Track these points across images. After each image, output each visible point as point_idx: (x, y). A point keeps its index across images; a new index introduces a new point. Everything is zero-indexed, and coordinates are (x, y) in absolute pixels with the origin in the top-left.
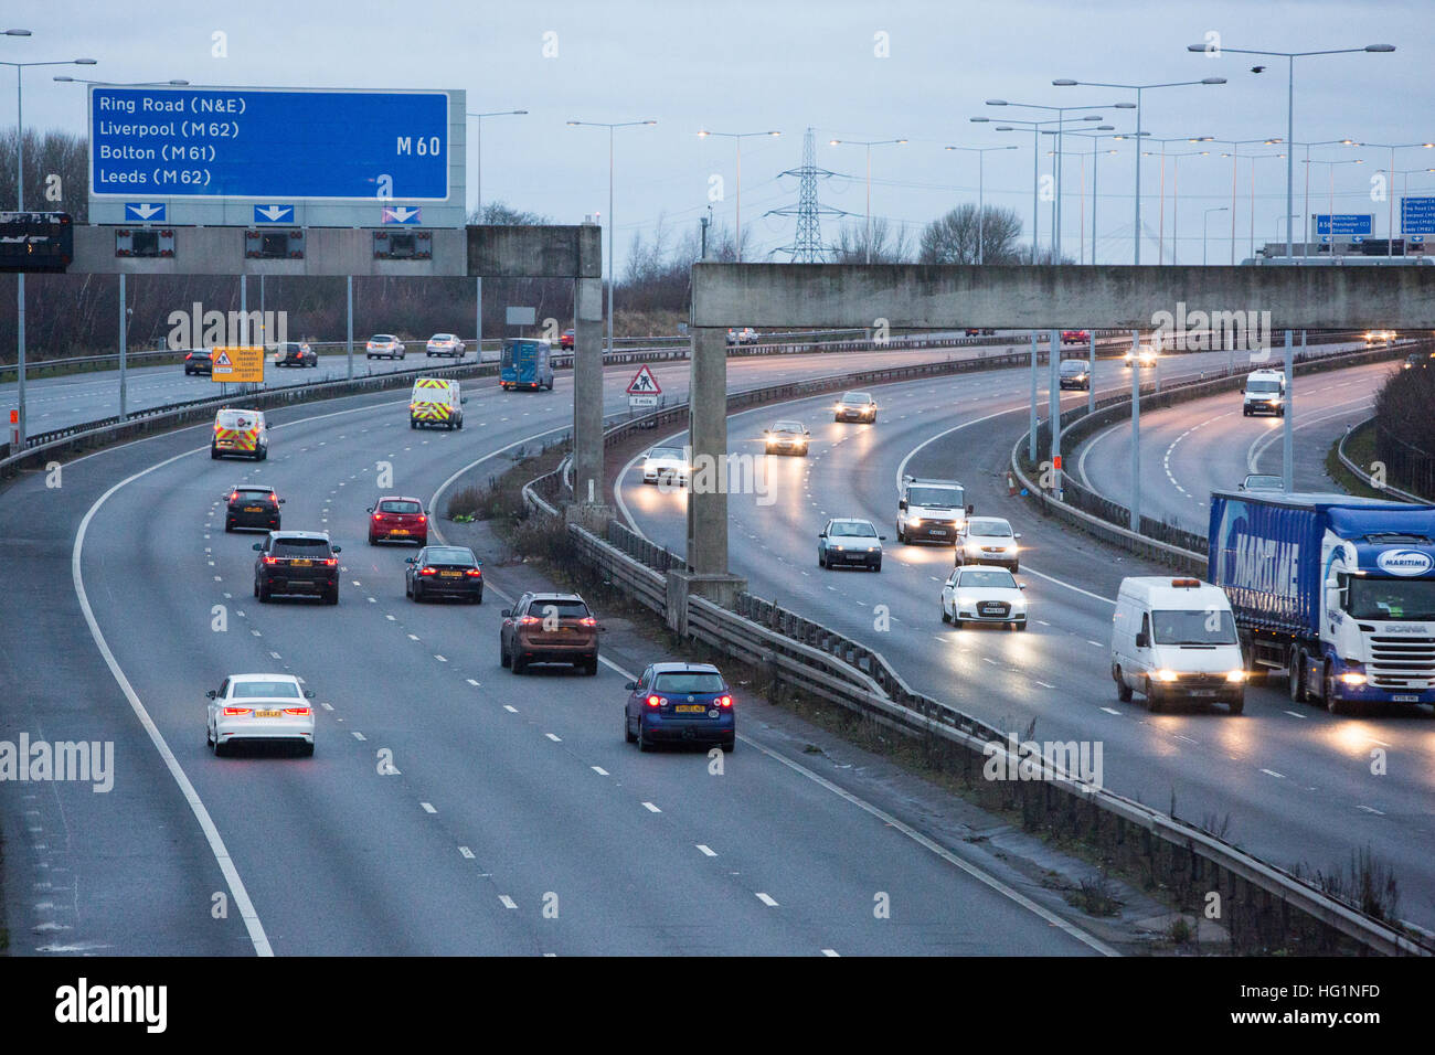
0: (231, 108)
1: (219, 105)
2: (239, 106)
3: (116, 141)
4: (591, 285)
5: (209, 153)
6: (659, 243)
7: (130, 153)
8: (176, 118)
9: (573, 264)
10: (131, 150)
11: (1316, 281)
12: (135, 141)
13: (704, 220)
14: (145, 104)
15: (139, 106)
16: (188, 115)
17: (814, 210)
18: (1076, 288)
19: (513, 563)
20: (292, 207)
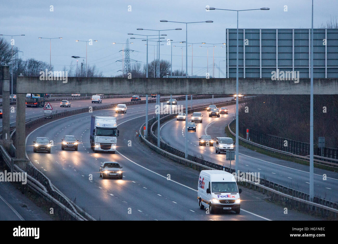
6: (71, 69)
11: (181, 82)
13: (82, 63)
17: (129, 60)
18: (119, 83)
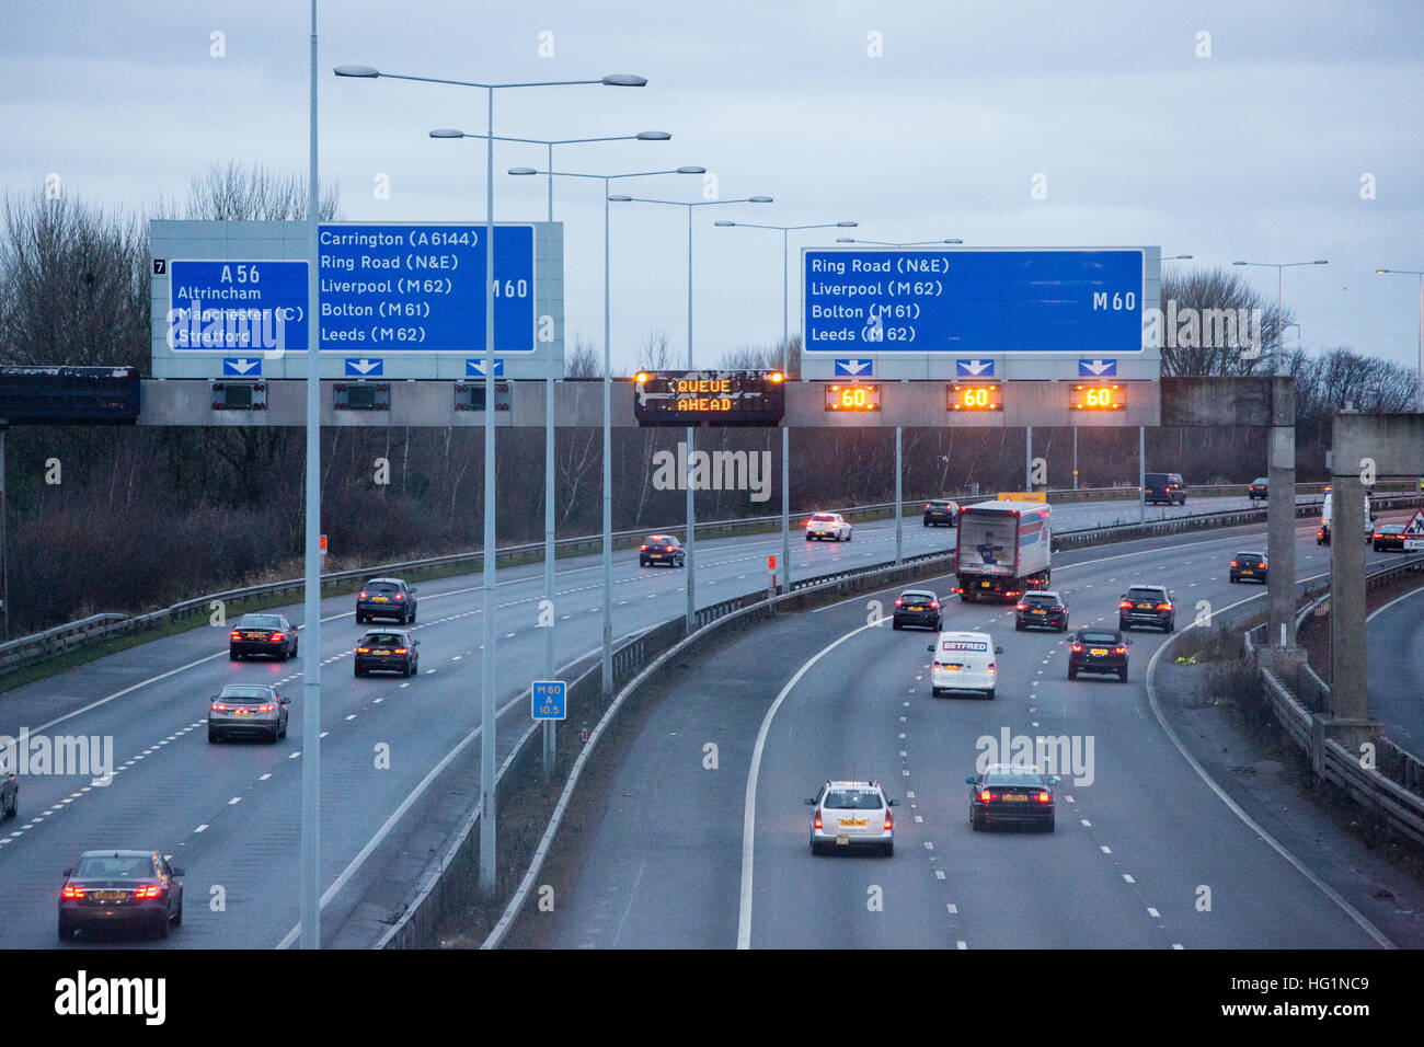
0: (935, 268)
1: (923, 265)
2: (942, 266)
3: (826, 301)
4: (1285, 433)
5: (914, 311)
7: (840, 312)
8: (883, 278)
9: (1266, 414)
10: (841, 309)
12: (843, 300)
14: (854, 266)
15: (849, 267)
16: (895, 276)
19: (1206, 705)
20: (992, 361)
